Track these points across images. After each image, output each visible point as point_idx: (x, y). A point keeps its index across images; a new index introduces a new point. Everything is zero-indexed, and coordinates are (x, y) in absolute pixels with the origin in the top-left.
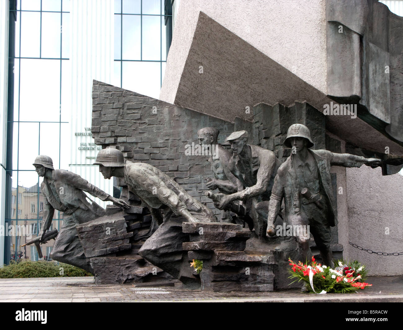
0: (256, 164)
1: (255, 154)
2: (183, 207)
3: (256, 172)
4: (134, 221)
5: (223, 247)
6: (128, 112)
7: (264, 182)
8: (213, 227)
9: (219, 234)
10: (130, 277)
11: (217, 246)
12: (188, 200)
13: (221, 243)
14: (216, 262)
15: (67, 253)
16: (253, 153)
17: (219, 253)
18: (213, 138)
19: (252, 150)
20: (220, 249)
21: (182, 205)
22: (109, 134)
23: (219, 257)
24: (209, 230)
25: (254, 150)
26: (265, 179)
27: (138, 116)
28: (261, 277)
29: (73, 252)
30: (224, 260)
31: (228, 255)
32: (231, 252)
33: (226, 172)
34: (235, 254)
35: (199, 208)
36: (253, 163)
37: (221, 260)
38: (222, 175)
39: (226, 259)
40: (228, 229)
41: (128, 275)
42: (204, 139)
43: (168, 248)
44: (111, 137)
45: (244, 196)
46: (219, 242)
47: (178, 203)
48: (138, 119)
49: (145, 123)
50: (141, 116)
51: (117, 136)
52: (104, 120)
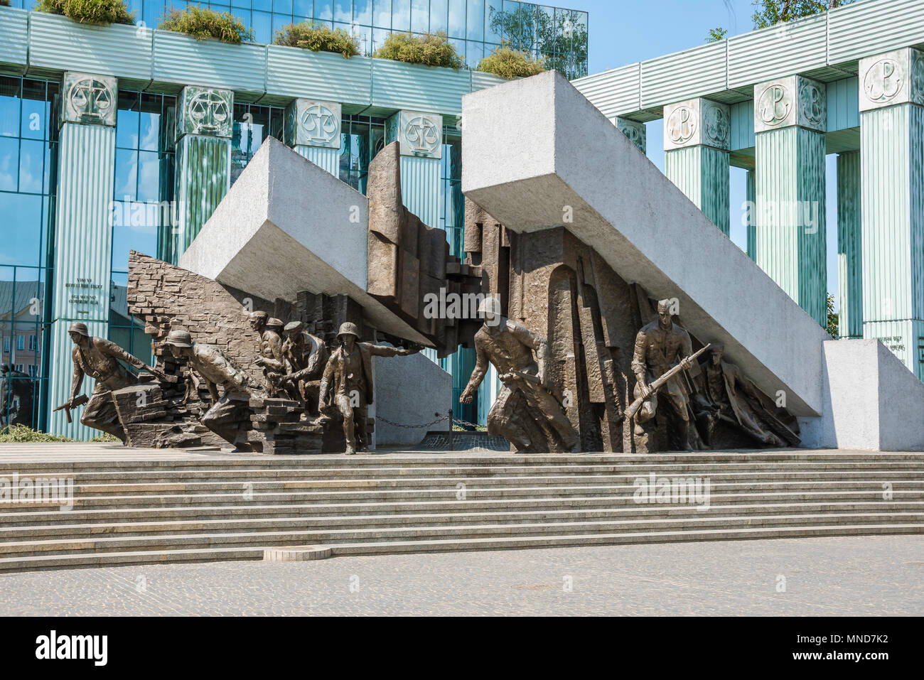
1: (308, 340)
4: (168, 389)
5: (284, 420)
6: (167, 284)
7: (315, 366)
8: (276, 403)
9: (281, 409)
10: (166, 443)
11: (279, 418)
13: (282, 417)
14: (277, 431)
15: (98, 419)
16: (305, 340)
17: (280, 424)
18: (263, 322)
22: (146, 304)
23: (281, 428)
24: (273, 405)
26: (316, 363)
27: (177, 289)
28: (313, 443)
29: (103, 417)
30: (284, 430)
31: (288, 426)
32: (290, 424)
33: (274, 351)
38: (270, 354)
39: (286, 429)
40: (288, 405)
41: (165, 441)
42: (255, 322)
44: (148, 307)
48: (177, 292)
49: (184, 296)
50: (180, 289)
51: (156, 307)
52: (141, 290)
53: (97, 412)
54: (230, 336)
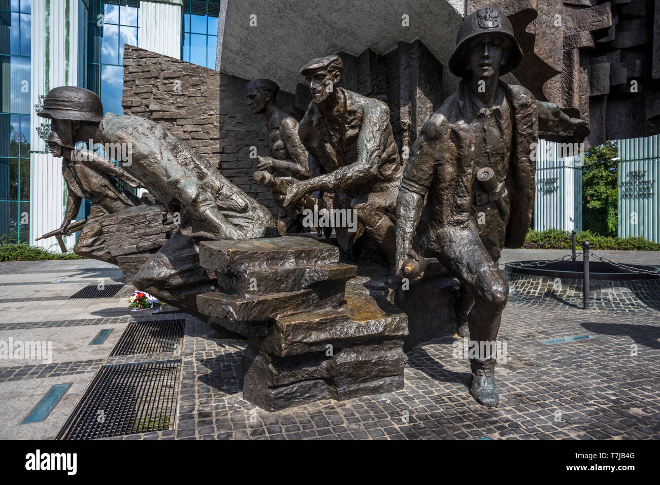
0: (353, 124)
1: (352, 104)
2: (208, 202)
3: (356, 138)
5: (298, 306)
7: (373, 157)
8: (273, 258)
9: (289, 273)
11: (281, 304)
12: (220, 189)
13: (292, 298)
15: (94, 248)
16: (349, 102)
17: (288, 326)
18: (269, 95)
19: (347, 97)
20: (289, 313)
21: (207, 200)
23: (289, 336)
24: (264, 266)
25: (351, 98)
26: (376, 150)
28: (380, 365)
29: (102, 246)
30: (300, 342)
31: (310, 328)
32: (317, 320)
33: (288, 146)
34: (325, 323)
35: (243, 204)
36: (349, 123)
37: (293, 343)
38: (282, 151)
39: (304, 338)
40: (309, 258)
42: (255, 96)
43: (186, 274)
45: (335, 184)
46: (289, 294)
47: (198, 195)
49: (184, 95)
52: (137, 91)
53: (93, 239)
54: (239, 143)
